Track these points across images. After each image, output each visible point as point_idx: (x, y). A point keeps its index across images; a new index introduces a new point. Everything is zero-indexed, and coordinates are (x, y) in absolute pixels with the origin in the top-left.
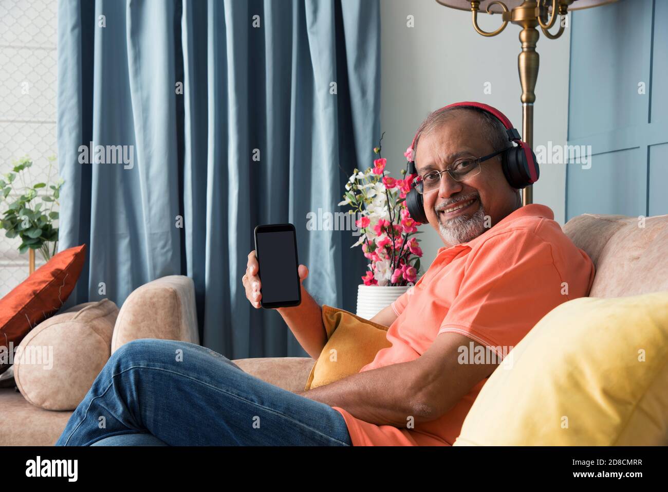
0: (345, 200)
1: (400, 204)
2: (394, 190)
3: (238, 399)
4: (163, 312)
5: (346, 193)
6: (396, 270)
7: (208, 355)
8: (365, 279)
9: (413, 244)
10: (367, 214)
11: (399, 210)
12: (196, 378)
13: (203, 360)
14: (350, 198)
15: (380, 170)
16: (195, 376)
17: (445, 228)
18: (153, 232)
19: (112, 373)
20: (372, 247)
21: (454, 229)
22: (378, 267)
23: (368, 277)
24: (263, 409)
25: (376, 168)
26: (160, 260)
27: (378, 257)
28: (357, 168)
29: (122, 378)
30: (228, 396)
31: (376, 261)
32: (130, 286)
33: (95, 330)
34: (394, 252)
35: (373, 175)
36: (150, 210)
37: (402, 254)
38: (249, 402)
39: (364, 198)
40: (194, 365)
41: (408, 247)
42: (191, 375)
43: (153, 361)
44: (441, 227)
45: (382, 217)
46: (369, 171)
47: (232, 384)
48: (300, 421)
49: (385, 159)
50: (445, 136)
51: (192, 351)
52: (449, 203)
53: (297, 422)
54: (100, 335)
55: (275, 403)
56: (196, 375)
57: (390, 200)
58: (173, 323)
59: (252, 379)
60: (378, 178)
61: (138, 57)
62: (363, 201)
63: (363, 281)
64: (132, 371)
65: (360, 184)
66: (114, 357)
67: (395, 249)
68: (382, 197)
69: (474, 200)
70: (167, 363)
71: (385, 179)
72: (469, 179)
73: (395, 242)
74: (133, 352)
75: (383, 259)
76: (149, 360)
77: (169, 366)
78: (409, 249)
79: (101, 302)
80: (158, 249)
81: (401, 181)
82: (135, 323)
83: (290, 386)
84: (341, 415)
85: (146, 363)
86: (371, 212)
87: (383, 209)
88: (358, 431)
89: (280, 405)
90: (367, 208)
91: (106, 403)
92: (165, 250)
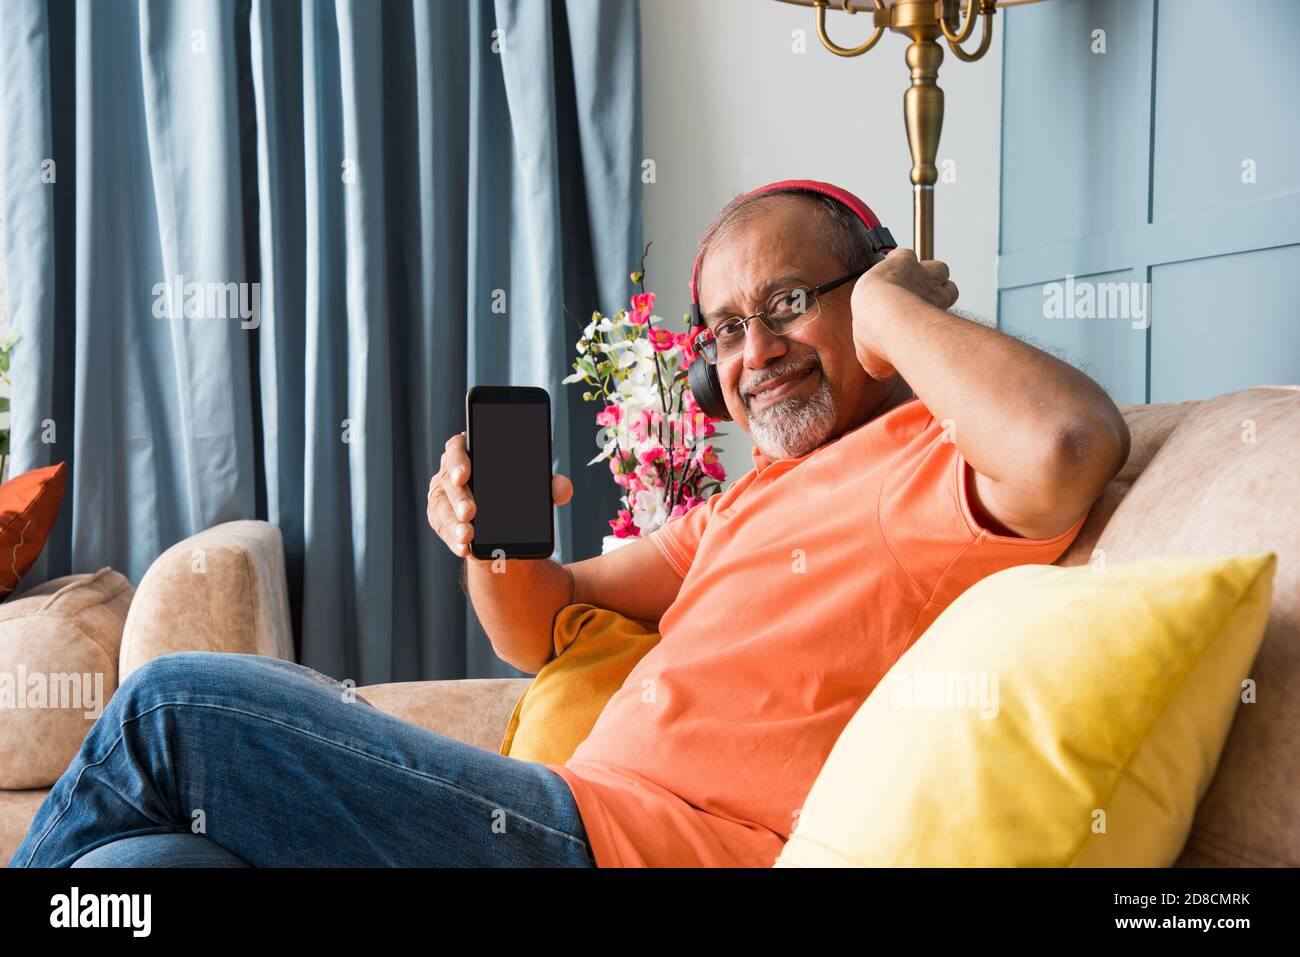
0: (575, 372)
1: (682, 381)
2: (669, 355)
3: (367, 759)
4: (222, 594)
5: (578, 359)
6: (675, 508)
7: (309, 679)
8: (615, 524)
9: (707, 458)
10: (619, 399)
11: (680, 391)
12: (286, 722)
13: (298, 688)
14: (586, 369)
15: (643, 316)
16: (284, 718)
17: (760, 425)
18: (199, 436)
19: (122, 717)
20: (629, 463)
21: (776, 427)
22: (641, 504)
23: (621, 522)
24: (418, 777)
25: (635, 313)
26: (215, 491)
27: (640, 482)
28: (599, 311)
29: (141, 726)
30: (349, 755)
31: (637, 490)
32: (155, 542)
33: (85, 632)
34: (672, 473)
35: (630, 324)
36: (193, 393)
37: (687, 477)
38: (388, 764)
39: (613, 370)
40: (283, 698)
41: (698, 464)
42: (276, 716)
43: (202, 691)
44: (753, 425)
45: (646, 405)
46: (622, 316)
47: (356, 730)
48: (487, 798)
49: (653, 294)
50: (750, 249)
51: (277, 673)
52: (763, 380)
53: (482, 799)
54: (98, 642)
55: (439, 765)
56: (285, 716)
57: (664, 374)
58: (242, 615)
59: (394, 722)
60: (640, 331)
61: (163, 91)
62: (611, 375)
63: (612, 529)
64: (159, 713)
65: (604, 342)
66: (126, 687)
67: (672, 467)
68: (648, 367)
69: (812, 370)
70: (228, 695)
71: (652, 332)
72: (798, 331)
73: (673, 453)
74: (161, 677)
75: (650, 487)
76: (194, 690)
77: (233, 700)
78: (700, 467)
79: (97, 574)
80: (210, 469)
81: (684, 335)
82: (166, 617)
83: (471, 734)
84: (566, 784)
85: (187, 696)
86: (627, 396)
87: (649, 390)
88: (600, 816)
89: (448, 768)
90: (619, 388)
91: (110, 775)
92: (223, 471)
